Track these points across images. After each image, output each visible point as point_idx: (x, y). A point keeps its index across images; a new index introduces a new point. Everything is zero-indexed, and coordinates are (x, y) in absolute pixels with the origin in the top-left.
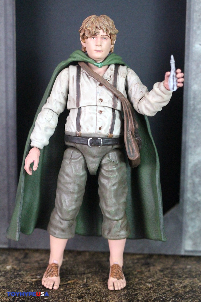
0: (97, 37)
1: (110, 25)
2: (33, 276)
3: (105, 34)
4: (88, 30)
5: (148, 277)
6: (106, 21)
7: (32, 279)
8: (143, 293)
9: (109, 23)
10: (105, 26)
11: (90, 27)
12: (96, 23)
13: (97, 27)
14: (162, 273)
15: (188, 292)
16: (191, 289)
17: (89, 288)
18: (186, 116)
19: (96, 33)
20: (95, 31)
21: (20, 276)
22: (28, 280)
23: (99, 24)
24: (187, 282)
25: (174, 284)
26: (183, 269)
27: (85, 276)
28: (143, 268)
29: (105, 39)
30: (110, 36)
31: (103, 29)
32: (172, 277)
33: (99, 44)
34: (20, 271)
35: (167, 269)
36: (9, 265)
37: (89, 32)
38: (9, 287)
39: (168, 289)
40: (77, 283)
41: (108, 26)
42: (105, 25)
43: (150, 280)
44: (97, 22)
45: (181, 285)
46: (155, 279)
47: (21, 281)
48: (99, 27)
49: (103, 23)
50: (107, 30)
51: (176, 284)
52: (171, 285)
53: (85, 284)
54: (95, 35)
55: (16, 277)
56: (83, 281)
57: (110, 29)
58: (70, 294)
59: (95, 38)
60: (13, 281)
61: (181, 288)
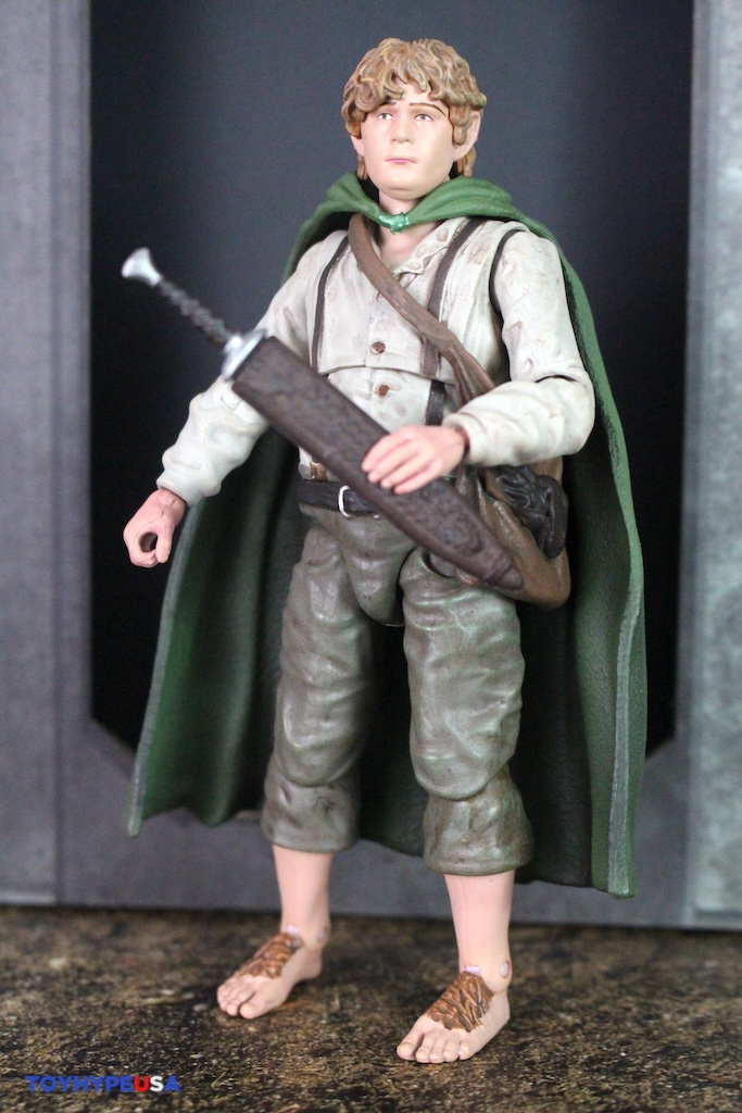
0: (396, 112)
1: (445, 68)
2: (146, 988)
3: (424, 98)
4: (366, 84)
5: (565, 995)
6: (431, 52)
7: (145, 997)
8: (548, 1042)
9: (441, 62)
10: (426, 73)
11: (371, 75)
12: (392, 61)
13: (394, 76)
14: (614, 983)
15: (712, 1038)
16: (721, 1029)
17: (351, 1024)
18: (697, 422)
19: (389, 94)
20: (385, 88)
21: (102, 988)
22: (128, 1002)
23: (403, 63)
24: (705, 1009)
25: (658, 1017)
26: (691, 972)
27: (336, 991)
28: (547, 968)
29: (427, 118)
30: (446, 110)
31: (418, 78)
32: (651, 995)
33: (401, 134)
34: (99, 973)
35: (634, 969)
36: (59, 956)
37: (368, 94)
38: (60, 1023)
39: (638, 1030)
40: (309, 1012)
41: (437, 70)
42: (427, 68)
43: (571, 1003)
44: (398, 56)
45: (686, 1019)
46: (589, 1001)
47: (106, 1005)
48: (401, 74)
49: (417, 60)
50: (431, 83)
51: (667, 1016)
52: (649, 1017)
53: (335, 1015)
54: (387, 101)
55: (84, 991)
56: (329, 1005)
57: (444, 82)
58: (284, 1043)
59: (388, 117)
60: (75, 1005)
61: (685, 1026)
